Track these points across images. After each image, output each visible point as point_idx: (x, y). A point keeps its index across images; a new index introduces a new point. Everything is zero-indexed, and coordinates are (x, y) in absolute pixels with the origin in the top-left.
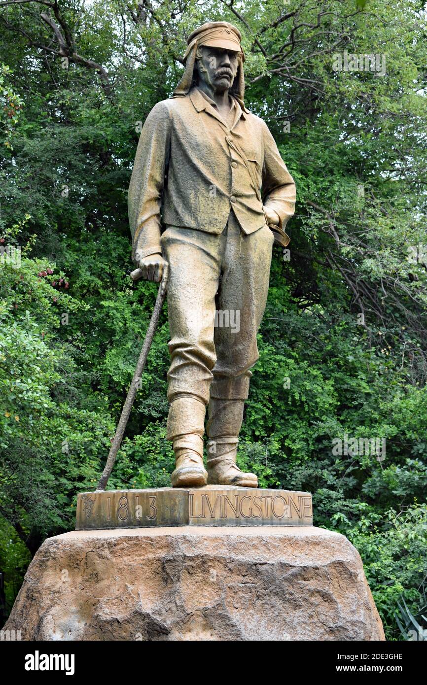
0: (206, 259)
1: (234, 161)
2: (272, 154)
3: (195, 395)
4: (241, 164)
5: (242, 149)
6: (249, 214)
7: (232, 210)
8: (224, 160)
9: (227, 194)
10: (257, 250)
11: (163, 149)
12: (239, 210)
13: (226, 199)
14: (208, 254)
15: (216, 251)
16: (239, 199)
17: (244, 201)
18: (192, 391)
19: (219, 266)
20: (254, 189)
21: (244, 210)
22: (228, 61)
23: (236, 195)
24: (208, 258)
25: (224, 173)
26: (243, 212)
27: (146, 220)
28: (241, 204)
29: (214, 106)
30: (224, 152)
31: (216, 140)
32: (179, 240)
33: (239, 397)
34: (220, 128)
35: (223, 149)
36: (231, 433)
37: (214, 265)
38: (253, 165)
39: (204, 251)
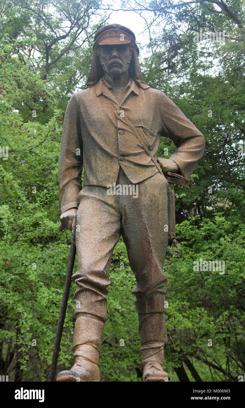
0: (104, 207)
1: (120, 129)
2: (170, 117)
3: (89, 314)
4: (127, 131)
5: (129, 119)
6: (137, 168)
7: (120, 167)
8: (112, 130)
9: (116, 155)
10: (147, 195)
11: (75, 128)
12: (125, 166)
13: (116, 160)
14: (107, 204)
15: (113, 200)
16: (127, 158)
17: (131, 159)
18: (86, 311)
19: (117, 212)
20: (143, 148)
21: (132, 166)
22: (115, 53)
23: (124, 155)
24: (106, 206)
25: (113, 140)
26: (130, 167)
27: (66, 184)
28: (128, 161)
29: (110, 89)
30: (113, 123)
31: (107, 116)
32: (86, 196)
33: (154, 311)
34: (112, 106)
35: (112, 122)
36: (153, 339)
37: (112, 211)
38: (141, 129)
39: (103, 202)
